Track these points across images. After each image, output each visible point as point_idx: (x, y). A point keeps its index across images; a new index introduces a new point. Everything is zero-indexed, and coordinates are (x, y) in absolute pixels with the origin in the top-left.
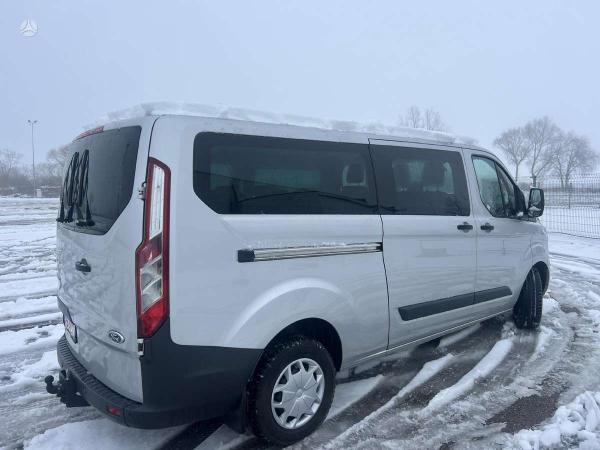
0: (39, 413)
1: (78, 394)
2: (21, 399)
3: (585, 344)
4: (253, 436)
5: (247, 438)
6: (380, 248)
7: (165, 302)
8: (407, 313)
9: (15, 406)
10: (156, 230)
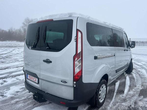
0: (23, 105)
1: (43, 99)
2: (13, 102)
3: (143, 76)
4: (90, 105)
5: (89, 106)
6: (114, 55)
7: (81, 72)
8: (117, 71)
9: (12, 104)
10: (79, 51)
